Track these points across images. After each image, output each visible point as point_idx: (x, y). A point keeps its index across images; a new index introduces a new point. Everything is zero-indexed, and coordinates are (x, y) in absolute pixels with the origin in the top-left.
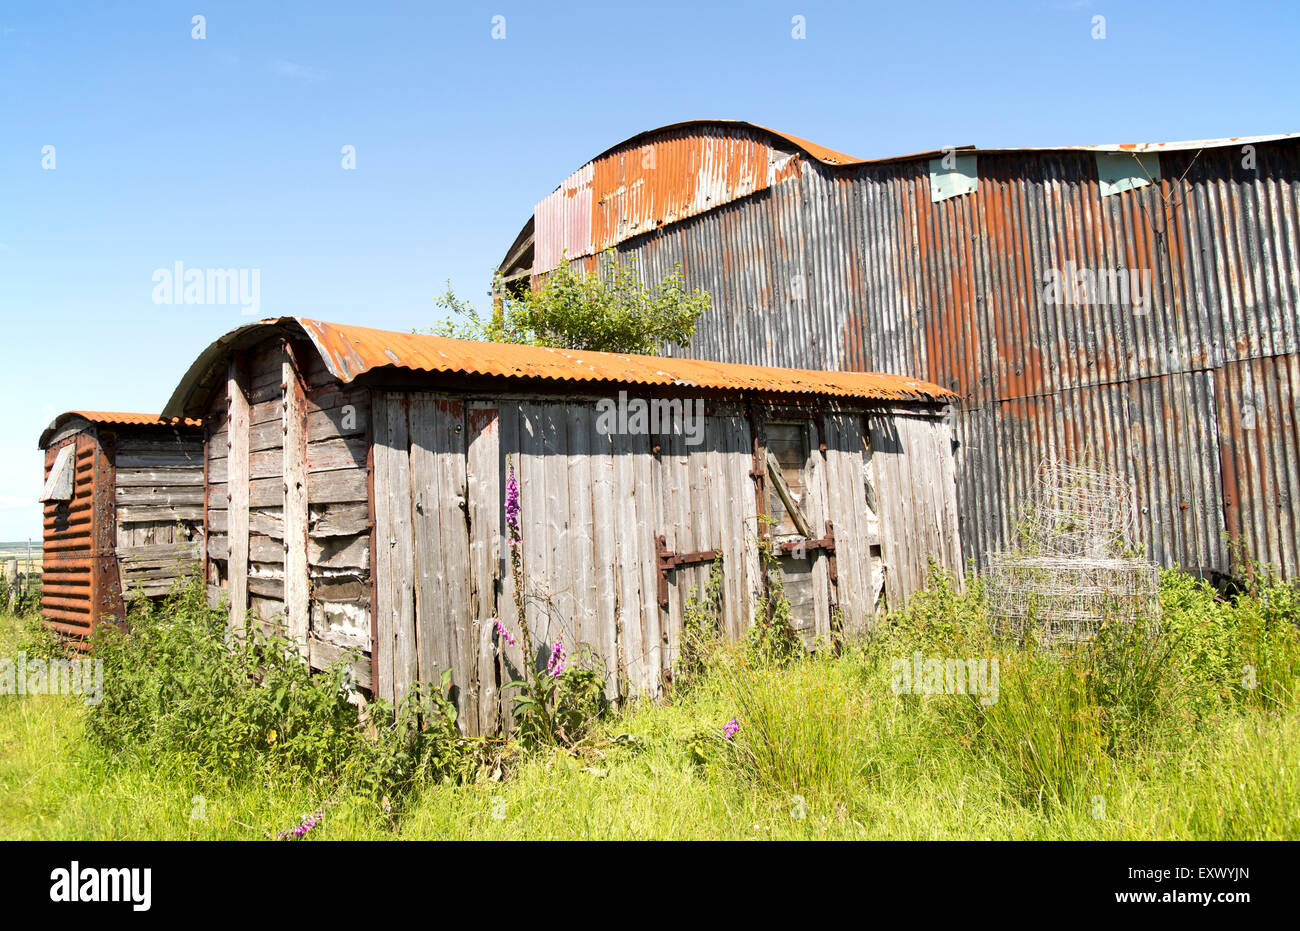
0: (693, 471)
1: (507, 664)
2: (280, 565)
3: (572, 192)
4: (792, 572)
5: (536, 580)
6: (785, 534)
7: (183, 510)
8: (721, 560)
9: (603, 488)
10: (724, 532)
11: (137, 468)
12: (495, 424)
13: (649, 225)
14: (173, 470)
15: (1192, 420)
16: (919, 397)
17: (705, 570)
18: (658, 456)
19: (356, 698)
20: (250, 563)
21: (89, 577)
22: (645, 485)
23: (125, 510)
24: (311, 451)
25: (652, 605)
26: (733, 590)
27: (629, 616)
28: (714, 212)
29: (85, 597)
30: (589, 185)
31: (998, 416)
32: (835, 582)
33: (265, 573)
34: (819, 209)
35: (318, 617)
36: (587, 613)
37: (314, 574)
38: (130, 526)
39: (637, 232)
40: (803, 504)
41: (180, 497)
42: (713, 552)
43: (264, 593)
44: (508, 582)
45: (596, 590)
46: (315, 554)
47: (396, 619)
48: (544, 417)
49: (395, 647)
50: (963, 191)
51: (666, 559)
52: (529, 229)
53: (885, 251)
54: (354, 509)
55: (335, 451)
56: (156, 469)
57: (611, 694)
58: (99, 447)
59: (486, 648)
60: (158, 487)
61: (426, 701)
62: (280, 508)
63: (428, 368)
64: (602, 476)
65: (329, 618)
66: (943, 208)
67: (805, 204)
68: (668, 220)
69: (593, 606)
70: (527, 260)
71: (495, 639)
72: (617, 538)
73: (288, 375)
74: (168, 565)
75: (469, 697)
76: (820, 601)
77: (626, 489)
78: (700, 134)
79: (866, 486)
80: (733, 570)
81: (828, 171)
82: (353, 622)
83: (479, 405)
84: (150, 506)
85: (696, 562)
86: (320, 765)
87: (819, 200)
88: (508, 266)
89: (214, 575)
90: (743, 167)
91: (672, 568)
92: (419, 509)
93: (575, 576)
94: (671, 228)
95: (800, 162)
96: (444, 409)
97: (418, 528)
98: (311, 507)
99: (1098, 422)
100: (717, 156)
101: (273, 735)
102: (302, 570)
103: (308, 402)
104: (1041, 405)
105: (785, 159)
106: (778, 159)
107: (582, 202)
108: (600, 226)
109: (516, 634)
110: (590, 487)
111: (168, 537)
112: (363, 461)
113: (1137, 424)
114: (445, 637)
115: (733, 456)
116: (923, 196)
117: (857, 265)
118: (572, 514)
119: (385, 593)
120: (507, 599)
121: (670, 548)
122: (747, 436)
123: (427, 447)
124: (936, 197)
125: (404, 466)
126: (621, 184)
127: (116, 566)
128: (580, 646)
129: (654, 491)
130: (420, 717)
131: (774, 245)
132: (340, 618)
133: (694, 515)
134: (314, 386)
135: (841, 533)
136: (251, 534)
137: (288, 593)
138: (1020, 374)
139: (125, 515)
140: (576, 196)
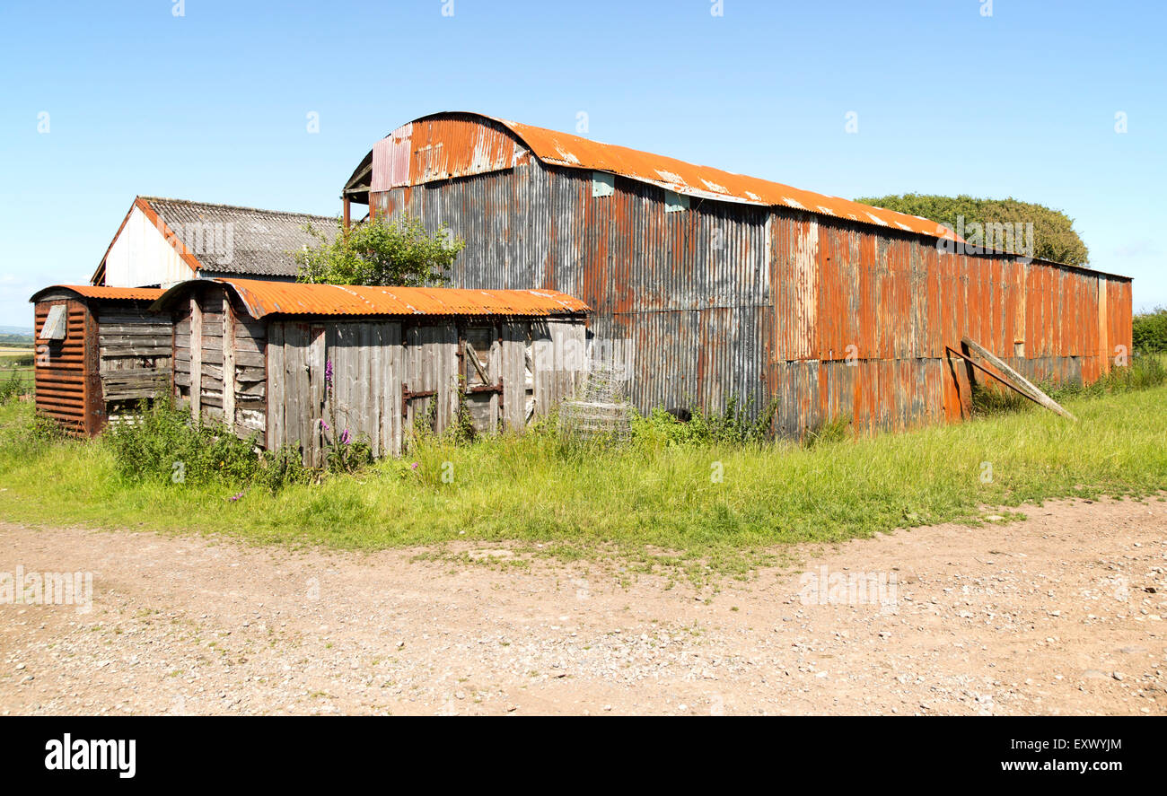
0: (424, 353)
1: (326, 439)
2: (220, 392)
3: (398, 140)
4: (479, 402)
5: (342, 403)
6: (476, 383)
7: (140, 349)
8: (437, 396)
9: (377, 360)
10: (439, 381)
11: (111, 324)
12: (324, 334)
13: (444, 176)
14: (134, 326)
15: (690, 334)
16: (564, 311)
17: (428, 400)
18: (405, 346)
19: (257, 450)
20: (201, 389)
21: (83, 387)
22: (397, 360)
23: (105, 349)
24: (237, 341)
25: (398, 415)
26: (443, 410)
27: (386, 420)
28: (482, 176)
29: (80, 399)
30: (409, 138)
31: (613, 321)
32: (502, 407)
33: (210, 394)
34: (537, 188)
35: (239, 416)
36: (365, 418)
37: (237, 397)
38: (107, 358)
39: (437, 178)
40: (487, 368)
41: (138, 342)
42: (433, 392)
43: (210, 403)
44: (327, 403)
45: (370, 408)
46: (238, 388)
47: (276, 418)
48: (348, 329)
49: (276, 429)
50: (607, 194)
51: (407, 394)
52: (368, 159)
53: (569, 219)
54: (258, 370)
55: (249, 344)
56: (123, 325)
57: (375, 454)
58: (88, 311)
59: (316, 431)
60: (124, 335)
61: (289, 452)
62: (221, 365)
63: (293, 313)
64: (376, 356)
65: (245, 416)
66: (597, 201)
67: (531, 183)
68: (456, 175)
69: (368, 414)
70: (367, 180)
71: (321, 428)
72: (382, 384)
73: (226, 305)
74: (130, 382)
75: (308, 452)
76: (493, 416)
77: (388, 362)
78: (478, 122)
79: (527, 359)
80: (443, 401)
81: (544, 166)
82: (256, 418)
83: (317, 326)
84: (120, 346)
85: (423, 396)
86: (243, 475)
87: (538, 182)
88: (354, 182)
89: (178, 393)
90: (500, 151)
91: (409, 399)
92: (288, 372)
93: (360, 401)
94: (457, 180)
95: (529, 156)
96: (300, 328)
97: (287, 379)
98: (237, 366)
99: (654, 330)
100: (486, 138)
101: (223, 463)
102: (232, 394)
103: (235, 319)
104: (631, 318)
105: (522, 152)
106: (519, 150)
107: (405, 149)
108: (415, 171)
109: (330, 426)
110: (369, 361)
111: (131, 365)
112: (263, 350)
113: (669, 334)
114: (298, 426)
115: (446, 346)
116: (589, 191)
117: (554, 224)
118: (360, 373)
119: (272, 407)
120: (326, 411)
121: (410, 389)
122: (456, 335)
123: (292, 344)
124: (595, 194)
125: (281, 354)
126: (429, 143)
127: (99, 381)
128: (361, 432)
129: (402, 362)
130: (285, 458)
131: (513, 204)
132: (250, 417)
133: (423, 374)
134: (239, 312)
135: (507, 384)
136: (202, 375)
137: (225, 405)
138: (623, 300)
139: (104, 352)
140: (400, 144)
